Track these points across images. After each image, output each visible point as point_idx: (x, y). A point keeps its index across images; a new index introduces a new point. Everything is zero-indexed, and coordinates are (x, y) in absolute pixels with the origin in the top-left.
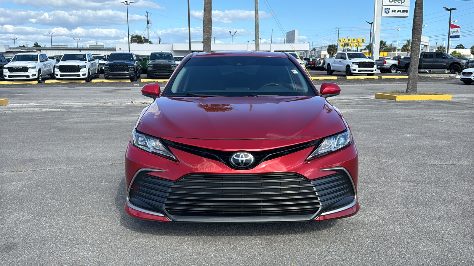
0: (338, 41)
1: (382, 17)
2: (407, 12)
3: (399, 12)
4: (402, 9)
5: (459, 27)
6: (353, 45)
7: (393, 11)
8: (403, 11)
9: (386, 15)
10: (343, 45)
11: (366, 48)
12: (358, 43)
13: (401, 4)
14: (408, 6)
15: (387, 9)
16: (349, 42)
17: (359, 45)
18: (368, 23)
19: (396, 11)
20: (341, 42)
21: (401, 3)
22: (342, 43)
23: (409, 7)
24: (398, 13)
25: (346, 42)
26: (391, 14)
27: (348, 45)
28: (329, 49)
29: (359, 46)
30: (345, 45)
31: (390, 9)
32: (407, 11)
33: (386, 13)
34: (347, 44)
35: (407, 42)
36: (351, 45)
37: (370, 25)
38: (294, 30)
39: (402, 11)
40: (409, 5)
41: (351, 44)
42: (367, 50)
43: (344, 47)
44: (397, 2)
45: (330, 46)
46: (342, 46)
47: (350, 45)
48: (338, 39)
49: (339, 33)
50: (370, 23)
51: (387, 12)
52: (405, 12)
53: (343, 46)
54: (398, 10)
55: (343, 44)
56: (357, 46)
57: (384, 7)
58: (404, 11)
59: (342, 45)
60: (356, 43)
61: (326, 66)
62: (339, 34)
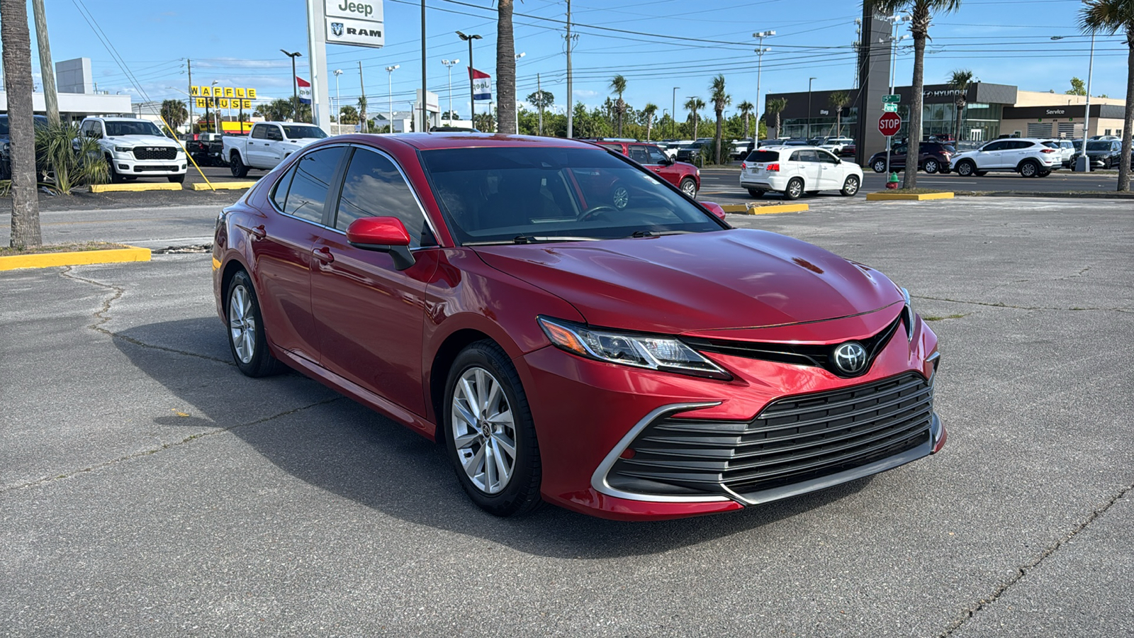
0: (190, 92)
1: (328, 42)
2: (380, 36)
3: (363, 35)
4: (369, 27)
5: (489, 77)
6: (228, 102)
7: (349, 31)
8: (372, 33)
9: (335, 38)
10: (205, 102)
11: (258, 112)
12: (241, 99)
13: (366, 15)
14: (381, 22)
15: (337, 24)
16: (218, 95)
17: (243, 103)
18: (287, 53)
19: (357, 32)
20: (199, 94)
21: (364, 13)
22: (201, 97)
23: (382, 24)
24: (360, 36)
25: (211, 95)
26: (346, 37)
27: (217, 102)
28: (166, 111)
29: (243, 107)
30: (209, 102)
31: (342, 24)
32: (379, 34)
33: (335, 33)
34: (214, 99)
35: (358, 101)
36: (224, 104)
37: (291, 58)
38: (81, 59)
39: (369, 33)
40: (382, 20)
41: (224, 100)
42: (260, 116)
43: (207, 107)
44: (357, 11)
45: (166, 103)
46: (201, 104)
47: (221, 103)
48: (190, 87)
49: (191, 71)
50: (291, 53)
51: (338, 33)
52: (375, 36)
53: (205, 105)
54: (361, 31)
55: (204, 99)
56: (239, 107)
57: (330, 20)
58: (373, 31)
59: (201, 101)
60: (236, 98)
61: (226, 156)
62: (189, 74)
